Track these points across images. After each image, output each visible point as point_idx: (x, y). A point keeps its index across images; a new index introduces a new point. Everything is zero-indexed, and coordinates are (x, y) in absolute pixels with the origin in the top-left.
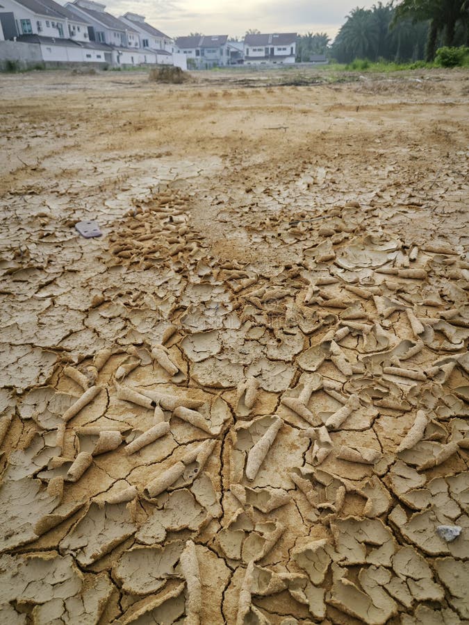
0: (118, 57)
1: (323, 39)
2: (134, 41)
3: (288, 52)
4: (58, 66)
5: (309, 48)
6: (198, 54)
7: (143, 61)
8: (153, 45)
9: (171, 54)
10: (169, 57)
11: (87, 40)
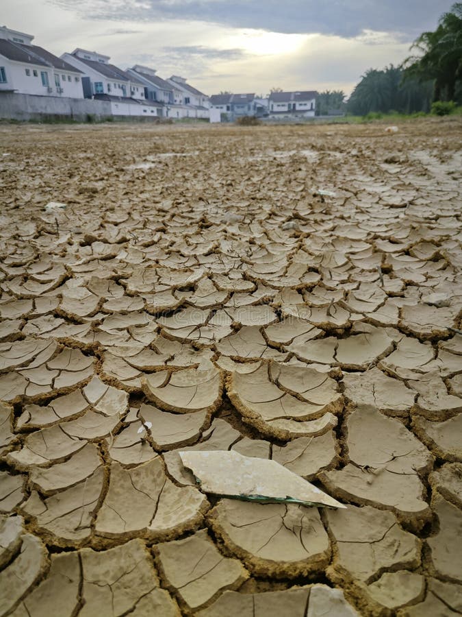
0: (167, 112)
1: (340, 96)
2: (179, 98)
3: (308, 107)
4: (123, 119)
5: (327, 104)
6: (228, 109)
7: (186, 115)
8: (194, 102)
9: (208, 109)
10: (207, 112)
11: (143, 98)
